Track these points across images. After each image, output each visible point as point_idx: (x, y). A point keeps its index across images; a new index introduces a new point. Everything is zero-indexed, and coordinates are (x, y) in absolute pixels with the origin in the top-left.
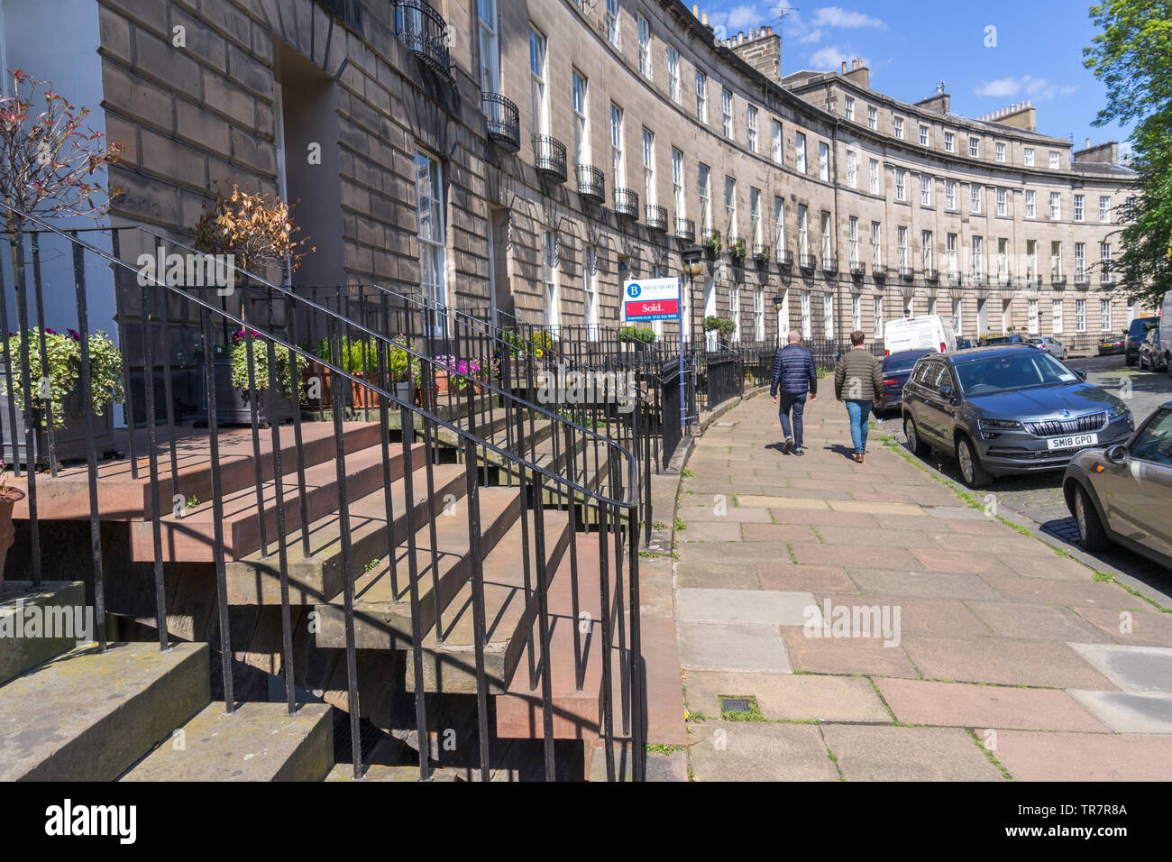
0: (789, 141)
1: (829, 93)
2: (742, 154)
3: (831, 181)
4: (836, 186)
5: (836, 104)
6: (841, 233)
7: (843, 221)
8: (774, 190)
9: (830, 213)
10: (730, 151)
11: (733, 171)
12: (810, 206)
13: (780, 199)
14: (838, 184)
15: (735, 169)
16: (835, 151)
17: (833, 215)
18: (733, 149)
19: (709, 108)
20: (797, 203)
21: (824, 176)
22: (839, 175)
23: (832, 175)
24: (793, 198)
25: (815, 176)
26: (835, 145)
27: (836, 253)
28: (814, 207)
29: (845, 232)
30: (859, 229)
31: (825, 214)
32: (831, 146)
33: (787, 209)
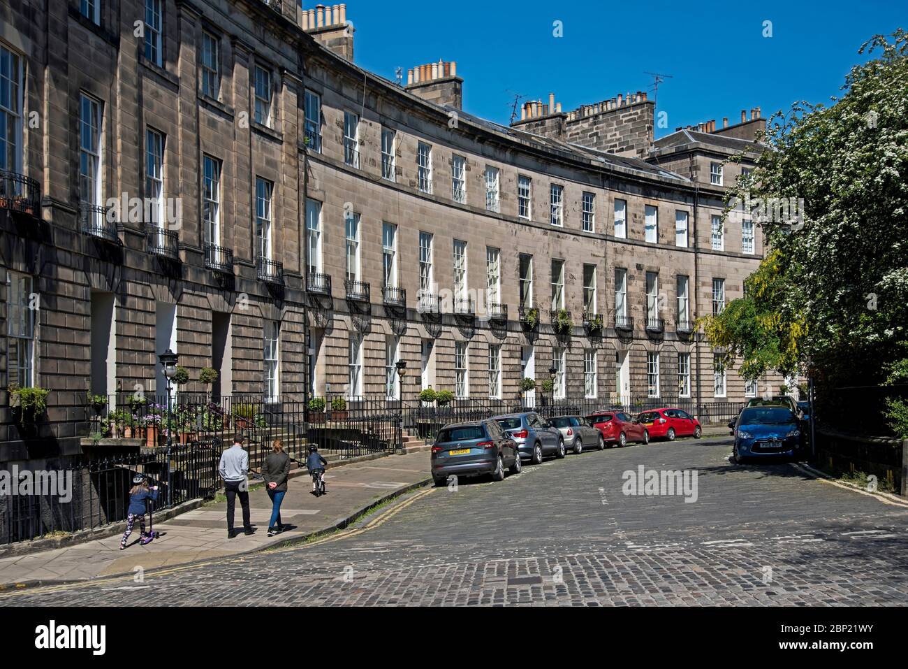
0: (635, 216)
1: (692, 162)
2: (572, 237)
3: (691, 245)
4: (696, 250)
5: (698, 172)
6: (701, 295)
7: (704, 284)
8: (613, 264)
9: (688, 277)
10: (558, 237)
11: (561, 253)
12: (661, 272)
13: (620, 271)
14: (698, 249)
15: (564, 250)
16: (695, 217)
17: (692, 279)
18: (561, 234)
19: (533, 206)
20: (644, 271)
21: (682, 241)
22: (700, 239)
23: (692, 240)
24: (639, 267)
25: (669, 243)
26: (695, 212)
27: (696, 314)
28: (667, 272)
29: (706, 295)
30: (726, 290)
31: (681, 279)
32: (691, 213)
33: (631, 277)
